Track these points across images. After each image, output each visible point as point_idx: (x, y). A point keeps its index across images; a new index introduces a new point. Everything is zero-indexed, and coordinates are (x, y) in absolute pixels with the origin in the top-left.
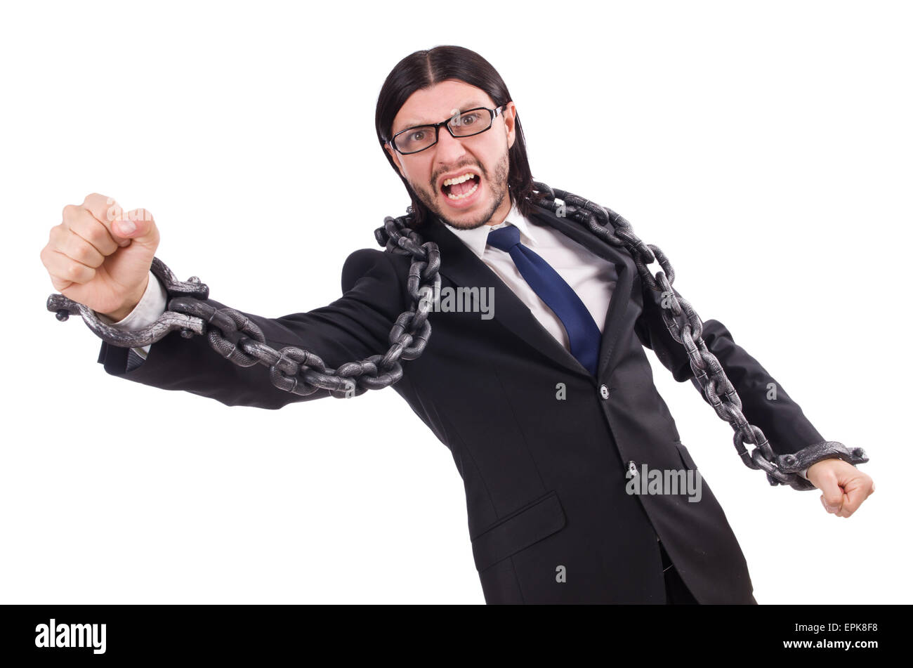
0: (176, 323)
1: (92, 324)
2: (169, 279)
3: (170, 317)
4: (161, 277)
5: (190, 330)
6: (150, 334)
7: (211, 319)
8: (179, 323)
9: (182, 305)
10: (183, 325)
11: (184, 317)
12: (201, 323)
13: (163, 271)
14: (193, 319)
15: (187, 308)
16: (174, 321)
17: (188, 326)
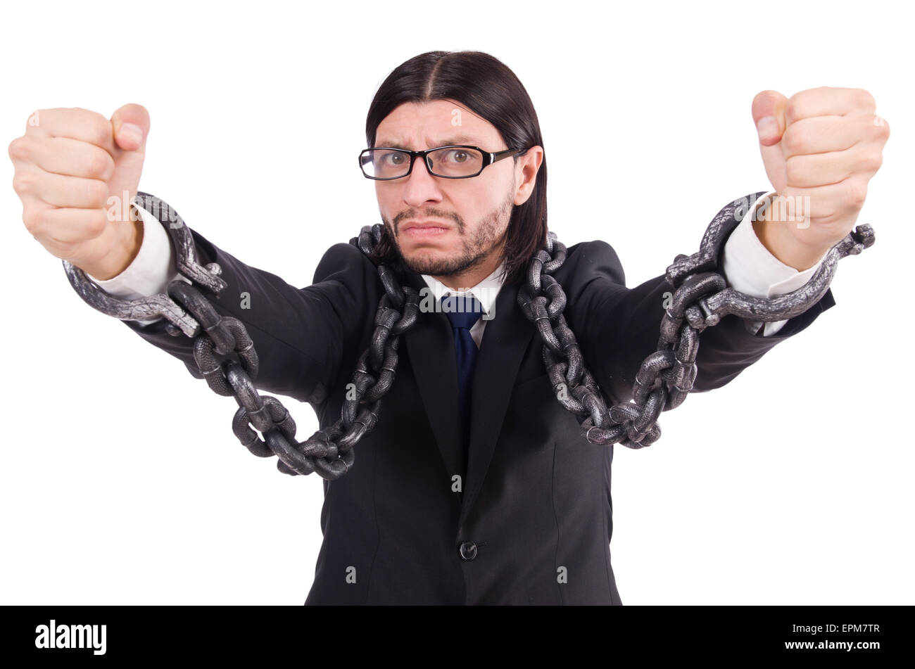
0: (166, 314)
1: (68, 268)
2: (184, 256)
3: (163, 302)
4: (177, 248)
5: (177, 328)
6: (129, 312)
7: (209, 329)
8: (170, 315)
9: (185, 296)
10: (172, 320)
11: (179, 311)
12: (195, 327)
13: (183, 242)
14: (188, 317)
15: (189, 303)
16: (164, 309)
17: (178, 324)
